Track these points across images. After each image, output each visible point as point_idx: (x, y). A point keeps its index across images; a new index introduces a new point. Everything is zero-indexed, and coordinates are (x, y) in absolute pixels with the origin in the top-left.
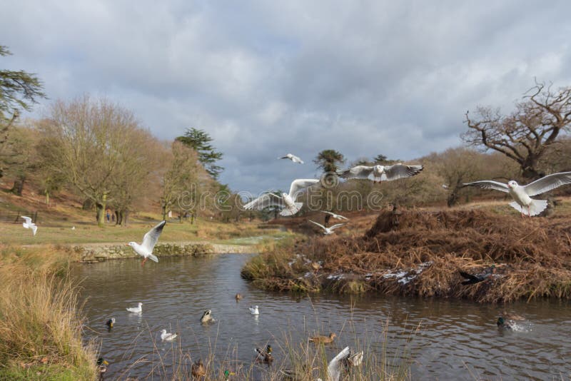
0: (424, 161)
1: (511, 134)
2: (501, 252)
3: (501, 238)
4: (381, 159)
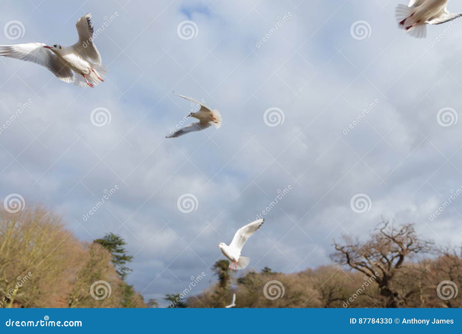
0: (302, 275)
4: (267, 271)
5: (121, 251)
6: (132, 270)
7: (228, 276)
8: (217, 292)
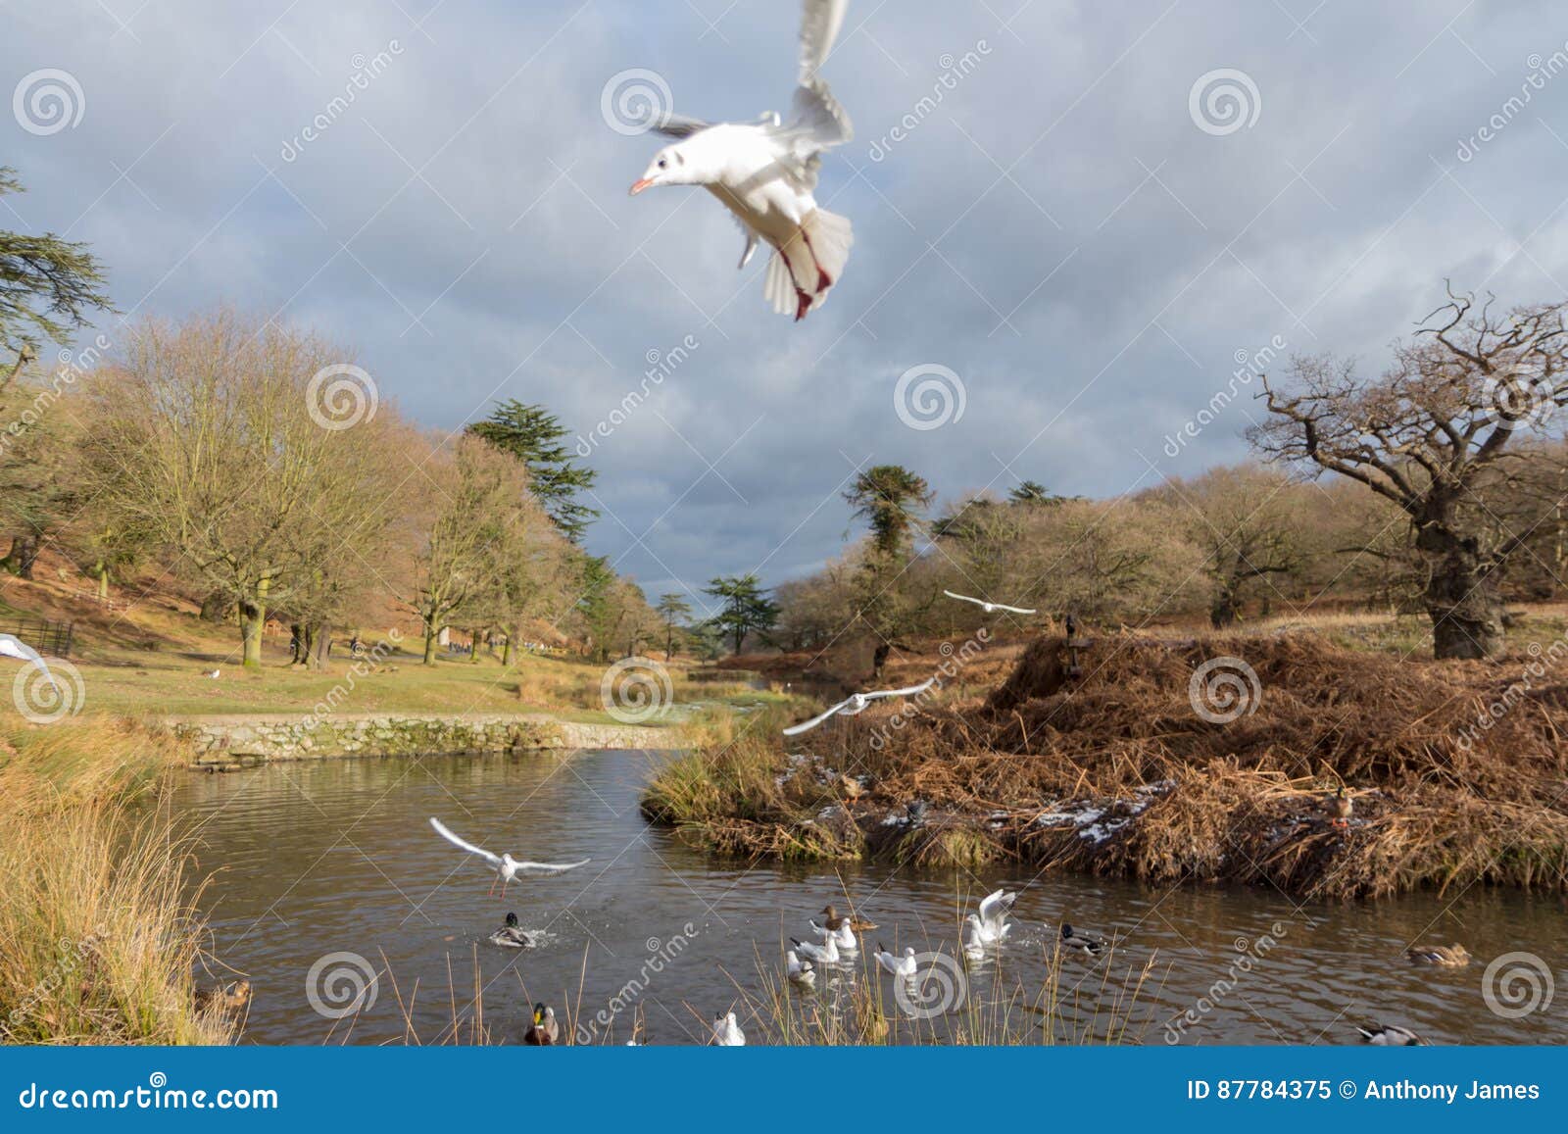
0: (1148, 501)
1: (1384, 432)
2: (1364, 756)
3: (1363, 718)
4: (1029, 495)
5: (554, 455)
6: (595, 512)
7: (903, 516)
8: (870, 567)
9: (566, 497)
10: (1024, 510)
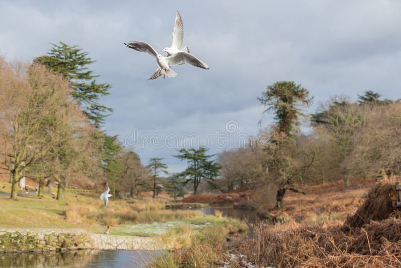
4: (370, 98)
5: (86, 76)
6: (110, 110)
7: (294, 112)
8: (274, 142)
9: (93, 100)
10: (367, 107)
